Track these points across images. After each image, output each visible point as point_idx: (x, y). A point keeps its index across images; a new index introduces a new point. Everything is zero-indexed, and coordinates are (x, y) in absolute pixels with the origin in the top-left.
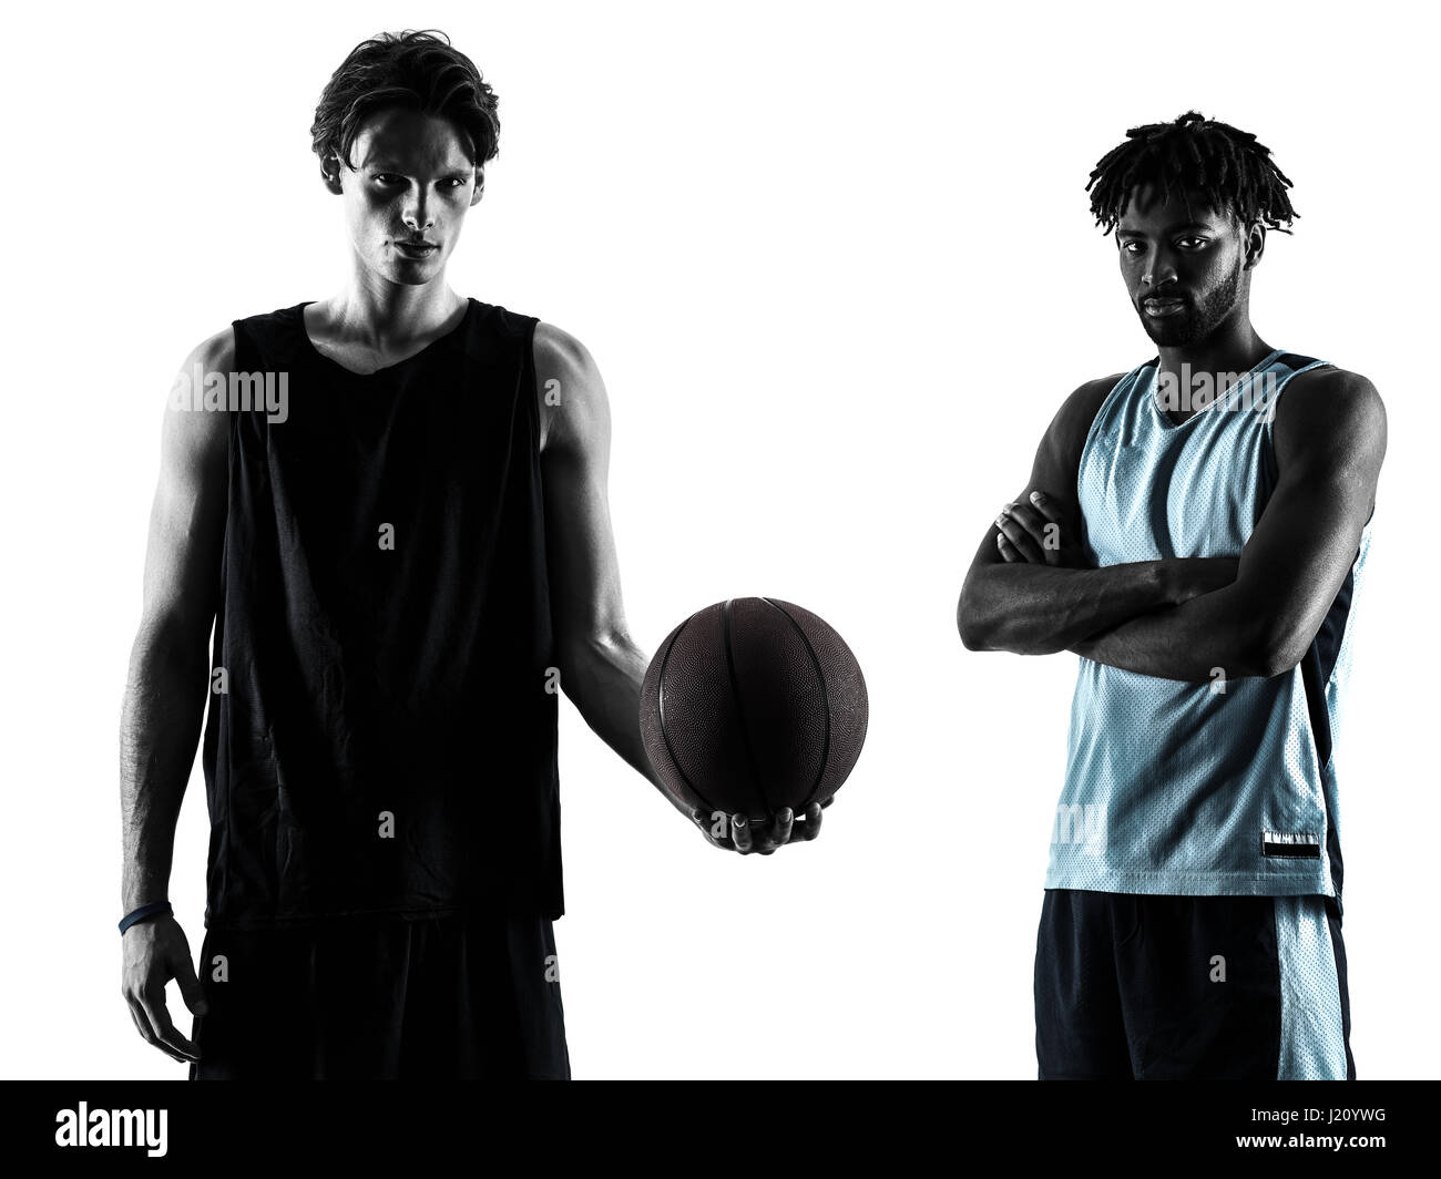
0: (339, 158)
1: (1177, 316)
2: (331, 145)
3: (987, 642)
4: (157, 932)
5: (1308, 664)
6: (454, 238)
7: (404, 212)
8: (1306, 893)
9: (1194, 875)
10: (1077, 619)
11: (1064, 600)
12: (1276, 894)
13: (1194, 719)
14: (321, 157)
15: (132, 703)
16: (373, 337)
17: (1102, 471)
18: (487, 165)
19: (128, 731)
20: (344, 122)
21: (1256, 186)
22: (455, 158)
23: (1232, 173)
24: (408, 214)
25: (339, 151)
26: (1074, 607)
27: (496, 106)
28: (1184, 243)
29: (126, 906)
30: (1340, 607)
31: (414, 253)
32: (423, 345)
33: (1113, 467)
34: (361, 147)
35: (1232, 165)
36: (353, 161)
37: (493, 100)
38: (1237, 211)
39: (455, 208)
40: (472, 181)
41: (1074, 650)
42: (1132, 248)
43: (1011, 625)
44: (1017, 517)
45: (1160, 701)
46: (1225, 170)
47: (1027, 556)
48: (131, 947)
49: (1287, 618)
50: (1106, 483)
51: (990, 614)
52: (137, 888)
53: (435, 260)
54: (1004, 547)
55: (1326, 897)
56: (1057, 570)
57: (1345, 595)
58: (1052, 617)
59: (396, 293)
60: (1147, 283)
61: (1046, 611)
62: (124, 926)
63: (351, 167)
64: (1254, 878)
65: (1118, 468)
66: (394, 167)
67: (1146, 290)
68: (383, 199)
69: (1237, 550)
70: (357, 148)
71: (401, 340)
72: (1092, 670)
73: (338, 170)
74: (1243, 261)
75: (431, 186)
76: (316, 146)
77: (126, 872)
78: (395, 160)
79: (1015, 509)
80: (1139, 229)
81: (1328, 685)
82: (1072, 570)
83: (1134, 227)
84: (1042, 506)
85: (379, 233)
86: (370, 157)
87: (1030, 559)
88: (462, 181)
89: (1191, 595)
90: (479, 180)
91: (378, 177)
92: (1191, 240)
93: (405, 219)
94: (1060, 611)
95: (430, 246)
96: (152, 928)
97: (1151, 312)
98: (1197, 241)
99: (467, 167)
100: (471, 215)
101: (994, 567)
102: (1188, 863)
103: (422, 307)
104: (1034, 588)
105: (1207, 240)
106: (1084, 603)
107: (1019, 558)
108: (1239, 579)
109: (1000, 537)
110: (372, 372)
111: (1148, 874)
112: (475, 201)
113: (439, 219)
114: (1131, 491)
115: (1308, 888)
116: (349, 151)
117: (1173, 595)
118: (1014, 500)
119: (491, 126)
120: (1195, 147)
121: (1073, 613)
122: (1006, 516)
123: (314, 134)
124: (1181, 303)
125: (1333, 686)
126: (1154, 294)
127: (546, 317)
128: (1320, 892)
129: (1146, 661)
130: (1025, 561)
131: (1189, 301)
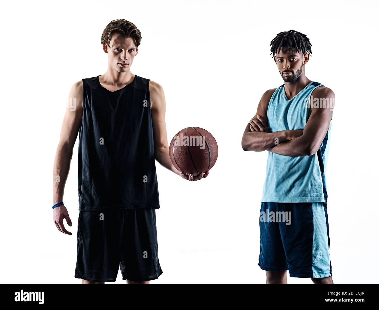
0: (107, 45)
1: (290, 76)
2: (105, 42)
3: (248, 149)
4: (61, 208)
5: (319, 153)
6: (132, 63)
7: (121, 57)
8: (319, 202)
9: (294, 198)
10: (268, 144)
11: (265, 139)
12: (312, 202)
13: (294, 164)
14: (103, 45)
15: (57, 160)
16: (114, 84)
17: (273, 110)
18: (139, 47)
19: (55, 165)
20: (108, 37)
21: (307, 47)
22: (132, 45)
23: (302, 44)
24: (122, 57)
25: (107, 43)
26: (267, 141)
27: (141, 34)
28: (292, 60)
29: (54, 203)
30: (325, 140)
31: (123, 65)
32: (125, 86)
33: (275, 109)
34: (112, 42)
35: (302, 43)
36: (110, 46)
37: (140, 33)
38: (303, 52)
39: (132, 56)
40: (136, 50)
41: (267, 150)
42: (280, 61)
43: (253, 145)
44: (254, 121)
45: (286, 160)
46: (301, 43)
47: (256, 130)
48: (55, 212)
49: (314, 143)
50: (274, 113)
51: (249, 143)
52: (56, 199)
53: (128, 67)
54: (251, 128)
55: (323, 202)
56: (263, 133)
57: (326, 137)
58: (262, 143)
59: (119, 74)
60: (284, 68)
61: (261, 142)
62: (53, 207)
63: (109, 47)
64: (307, 199)
65: (276, 110)
66: (119, 47)
67: (284, 70)
68: (117, 54)
69: (302, 128)
70: (111, 43)
71: (120, 85)
72: (271, 154)
73: (107, 48)
74: (303, 63)
75: (127, 51)
76: (102, 43)
77: (54, 196)
78: (119, 45)
79: (253, 119)
80: (282, 57)
81: (323, 156)
82: (266, 133)
83: (281, 56)
84: (259, 118)
85: (116, 61)
86: (114, 44)
87: (257, 131)
88: (134, 50)
89: (293, 138)
90: (137, 50)
91: (116, 49)
92: (293, 59)
93: (121, 58)
94: (264, 142)
95: (126, 64)
96: (60, 208)
97: (285, 75)
98: (294, 59)
99: (135, 47)
100: (135, 57)
101: (250, 132)
102: (293, 196)
103: (124, 77)
104: (258, 137)
105: (297, 59)
106: (269, 140)
107: (255, 130)
108: (303, 134)
109: (250, 126)
110: (114, 91)
111: (284, 198)
112: (136, 54)
113: (129, 58)
114: (279, 115)
115: (319, 200)
116: (109, 43)
117: (289, 138)
118: (253, 117)
119: (140, 38)
120: (294, 38)
121: (267, 142)
122: (252, 121)
123: (102, 40)
124: (291, 73)
125: (324, 157)
126: (286, 71)
127: (152, 79)
128: (322, 202)
129: (283, 152)
130: (256, 131)
131: (293, 73)
